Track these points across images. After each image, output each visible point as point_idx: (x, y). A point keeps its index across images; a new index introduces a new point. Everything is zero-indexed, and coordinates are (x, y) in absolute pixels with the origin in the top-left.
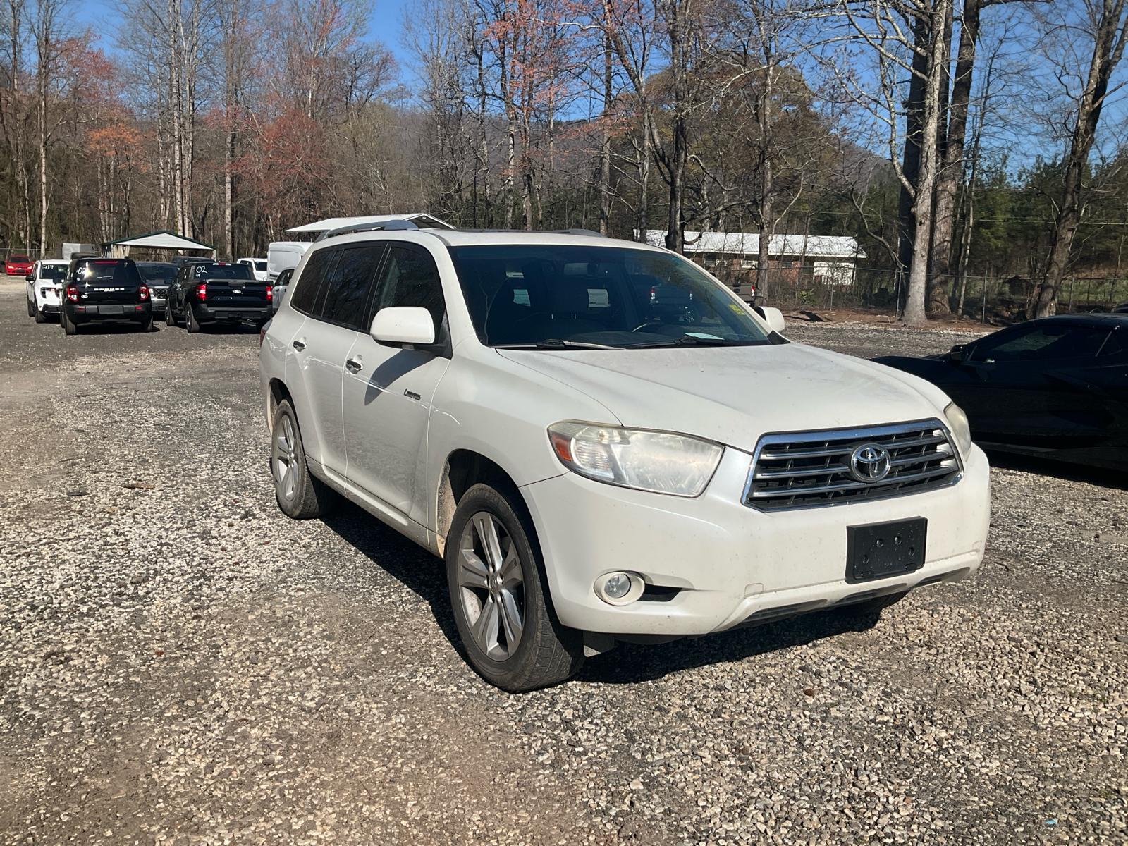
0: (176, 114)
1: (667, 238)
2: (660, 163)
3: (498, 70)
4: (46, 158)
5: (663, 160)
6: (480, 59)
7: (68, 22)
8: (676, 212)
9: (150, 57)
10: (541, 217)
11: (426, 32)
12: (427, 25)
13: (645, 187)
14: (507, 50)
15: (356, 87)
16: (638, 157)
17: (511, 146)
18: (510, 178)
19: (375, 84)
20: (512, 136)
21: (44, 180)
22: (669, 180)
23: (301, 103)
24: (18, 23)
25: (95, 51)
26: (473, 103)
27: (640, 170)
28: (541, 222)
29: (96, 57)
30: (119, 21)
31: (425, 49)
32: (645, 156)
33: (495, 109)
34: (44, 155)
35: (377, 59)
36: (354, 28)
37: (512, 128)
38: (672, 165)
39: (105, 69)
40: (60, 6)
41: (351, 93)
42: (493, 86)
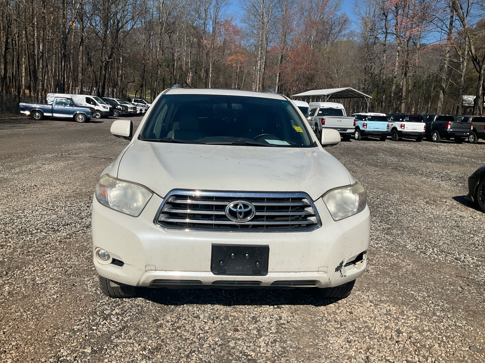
0: (260, 48)
1: (475, 100)
2: (475, 62)
3: (395, 21)
4: (212, 67)
5: (476, 61)
6: (386, 17)
7: (224, 14)
8: (480, 86)
9: (254, 26)
10: (410, 89)
11: (364, 7)
12: (365, 3)
13: (463, 74)
14: (400, 12)
15: (331, 33)
16: (461, 59)
17: (397, 56)
18: (395, 71)
19: (340, 32)
20: (398, 51)
21: (210, 76)
22: (479, 70)
23: (308, 41)
24: (206, 15)
25: (234, 25)
26: (381, 37)
27: (461, 66)
28: (410, 91)
29: (234, 27)
30: (243, 12)
31: (364, 15)
32: (464, 59)
33: (391, 39)
34: (211, 66)
35: (342, 21)
36: (335, 8)
37: (399, 48)
38: (481, 64)
39: (237, 32)
40: (221, 8)
41: (329, 36)
42: (392, 29)
